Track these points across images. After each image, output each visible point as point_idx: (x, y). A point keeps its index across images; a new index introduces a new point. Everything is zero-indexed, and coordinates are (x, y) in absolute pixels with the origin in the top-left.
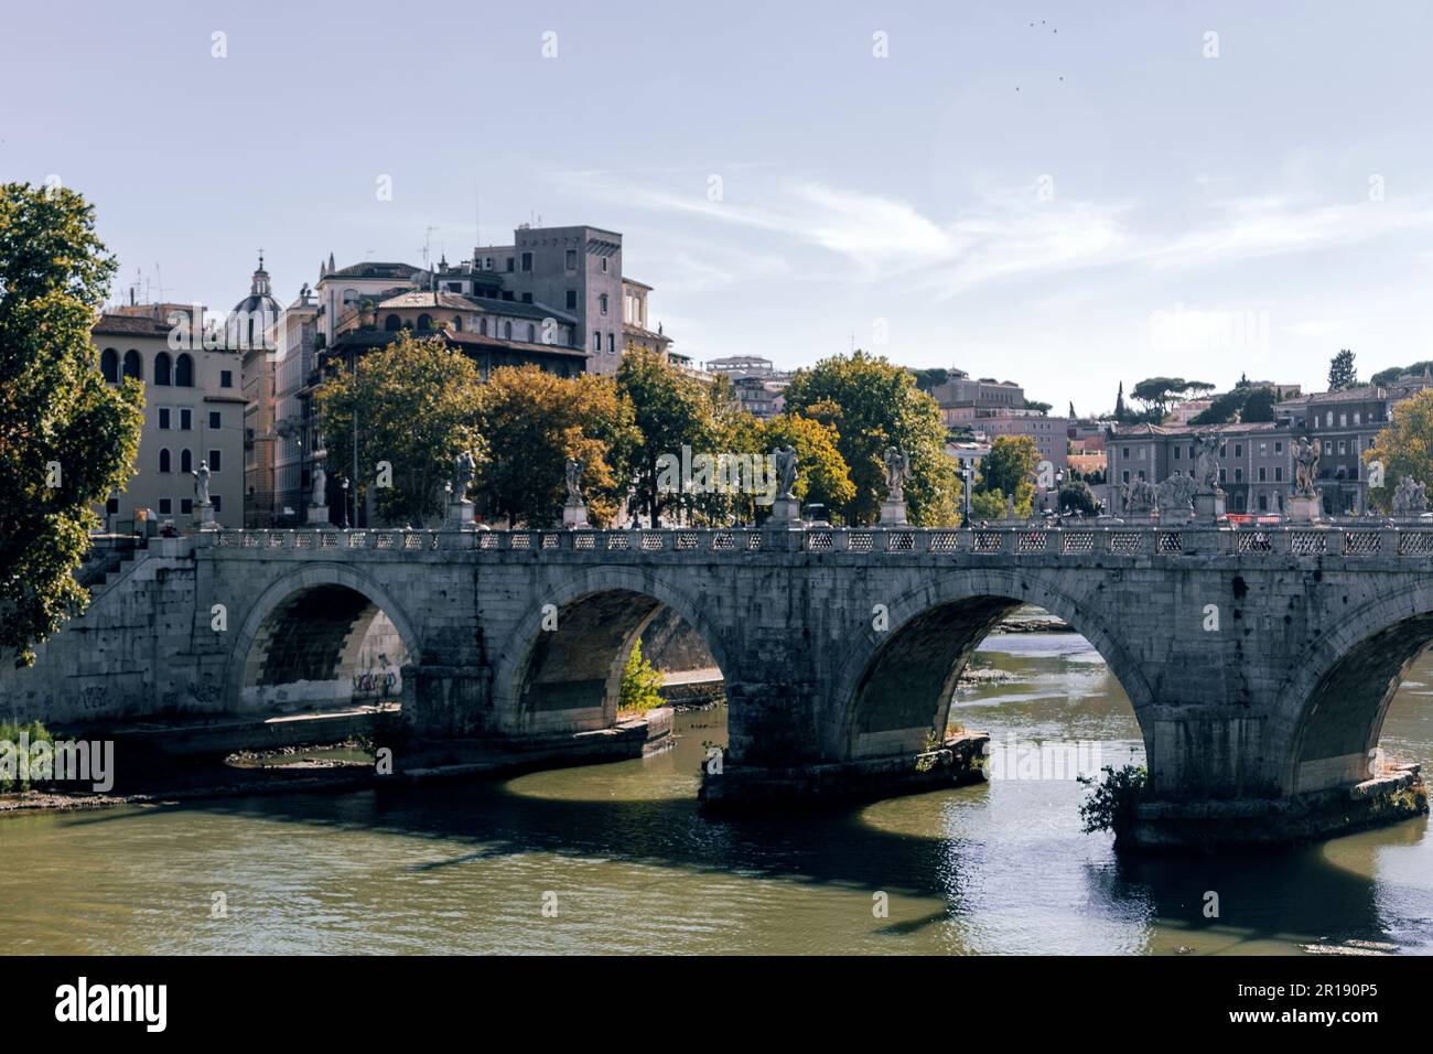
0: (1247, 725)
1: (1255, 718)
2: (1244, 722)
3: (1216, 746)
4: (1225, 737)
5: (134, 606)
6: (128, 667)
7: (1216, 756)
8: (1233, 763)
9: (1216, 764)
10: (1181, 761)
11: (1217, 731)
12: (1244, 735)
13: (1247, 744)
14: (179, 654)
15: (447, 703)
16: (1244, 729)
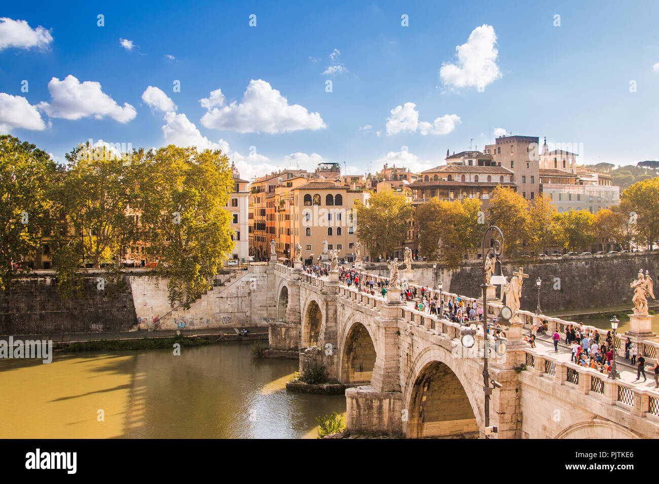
0: (394, 402)
1: (398, 399)
2: (392, 401)
3: (375, 411)
4: (380, 407)
5: (242, 289)
6: (240, 310)
7: (375, 416)
8: (386, 419)
9: (375, 419)
10: (354, 416)
11: (376, 404)
12: (392, 407)
13: (394, 411)
14: (261, 306)
15: (283, 337)
16: (392, 404)
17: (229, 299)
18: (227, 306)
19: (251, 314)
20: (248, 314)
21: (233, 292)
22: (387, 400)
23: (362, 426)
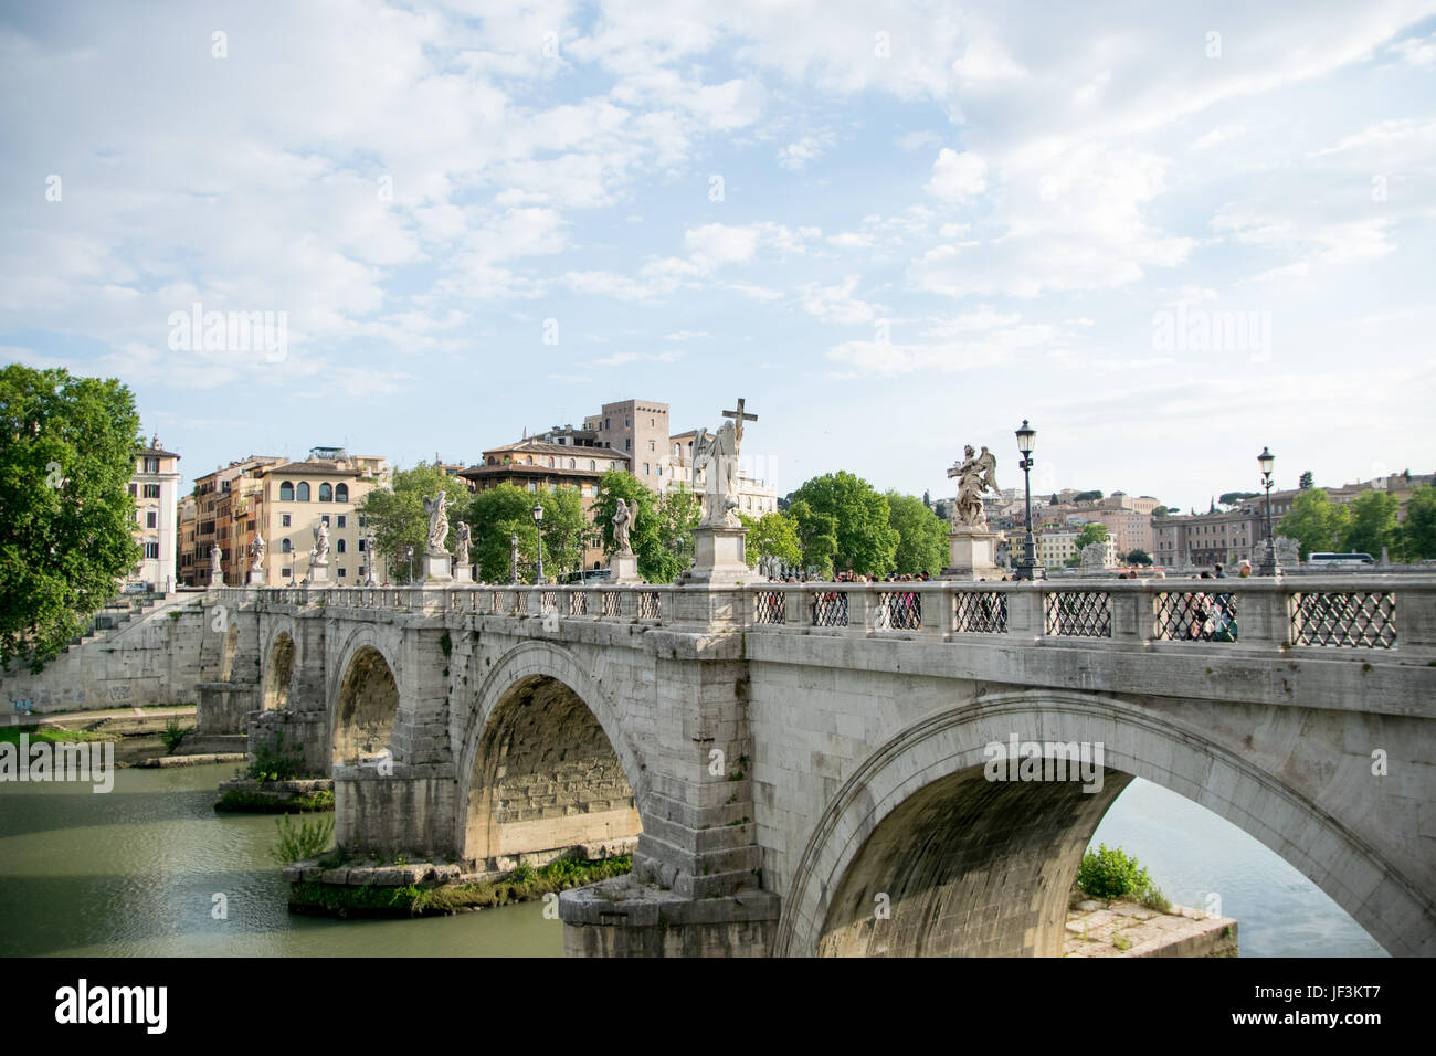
0: (437, 784)
1: (447, 778)
2: (434, 782)
3: (396, 806)
4: (408, 798)
6: (148, 674)
7: (398, 816)
8: (420, 822)
9: (396, 824)
10: (352, 821)
11: (398, 790)
12: (433, 796)
13: (437, 804)
14: (189, 666)
15: (225, 709)
16: (433, 789)
17: (126, 654)
18: (121, 667)
19: (170, 679)
20: (163, 681)
21: (136, 640)
22: (423, 783)
23: (369, 841)
